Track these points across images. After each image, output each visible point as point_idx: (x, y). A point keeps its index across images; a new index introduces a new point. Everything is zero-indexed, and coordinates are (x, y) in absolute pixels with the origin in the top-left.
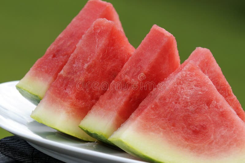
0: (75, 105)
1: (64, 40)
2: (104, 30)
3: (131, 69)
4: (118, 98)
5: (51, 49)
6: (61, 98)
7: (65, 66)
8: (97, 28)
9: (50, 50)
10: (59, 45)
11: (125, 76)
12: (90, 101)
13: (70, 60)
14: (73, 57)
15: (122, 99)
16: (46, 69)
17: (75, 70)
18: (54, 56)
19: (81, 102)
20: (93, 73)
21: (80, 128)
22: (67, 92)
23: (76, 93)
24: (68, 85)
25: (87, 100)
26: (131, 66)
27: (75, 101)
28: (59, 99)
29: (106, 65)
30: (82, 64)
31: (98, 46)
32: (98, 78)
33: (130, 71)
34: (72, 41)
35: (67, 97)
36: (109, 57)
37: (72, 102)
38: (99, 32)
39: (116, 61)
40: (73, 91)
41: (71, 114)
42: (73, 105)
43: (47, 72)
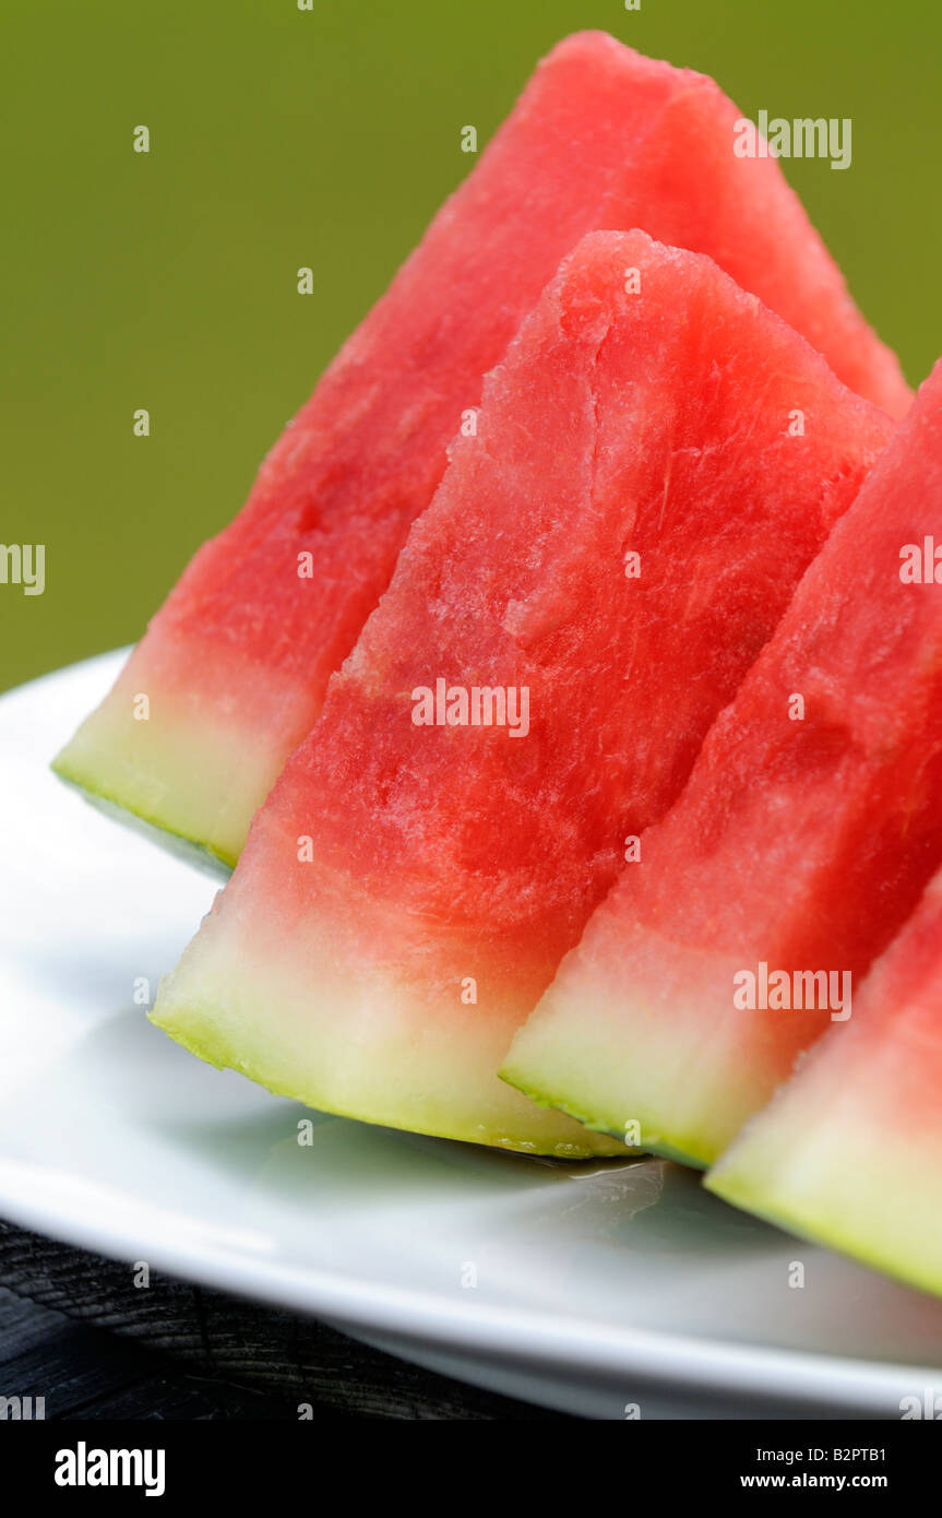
0: (460, 918)
1: (374, 390)
2: (638, 324)
3: (845, 614)
4: (765, 843)
5: (292, 457)
6: (356, 874)
7: (376, 612)
8: (586, 312)
9: (280, 466)
10: (340, 425)
11: (805, 670)
12: (575, 867)
13: (409, 562)
14: (424, 546)
15: (791, 860)
16: (258, 626)
17: (443, 647)
18: (312, 521)
19: (504, 884)
20: (578, 660)
21: (513, 1089)
22: (393, 824)
23: (457, 829)
24: (403, 768)
25: (555, 863)
26: (844, 591)
27: (457, 886)
28: (343, 877)
29: (672, 580)
30: (491, 597)
31: (595, 456)
32: (624, 684)
33: (839, 632)
34: (432, 395)
35: (399, 861)
36: (690, 519)
37: (433, 899)
38: (603, 343)
39: (755, 537)
40: (437, 815)
41: (437, 985)
42: (444, 914)
43: (263, 650)
